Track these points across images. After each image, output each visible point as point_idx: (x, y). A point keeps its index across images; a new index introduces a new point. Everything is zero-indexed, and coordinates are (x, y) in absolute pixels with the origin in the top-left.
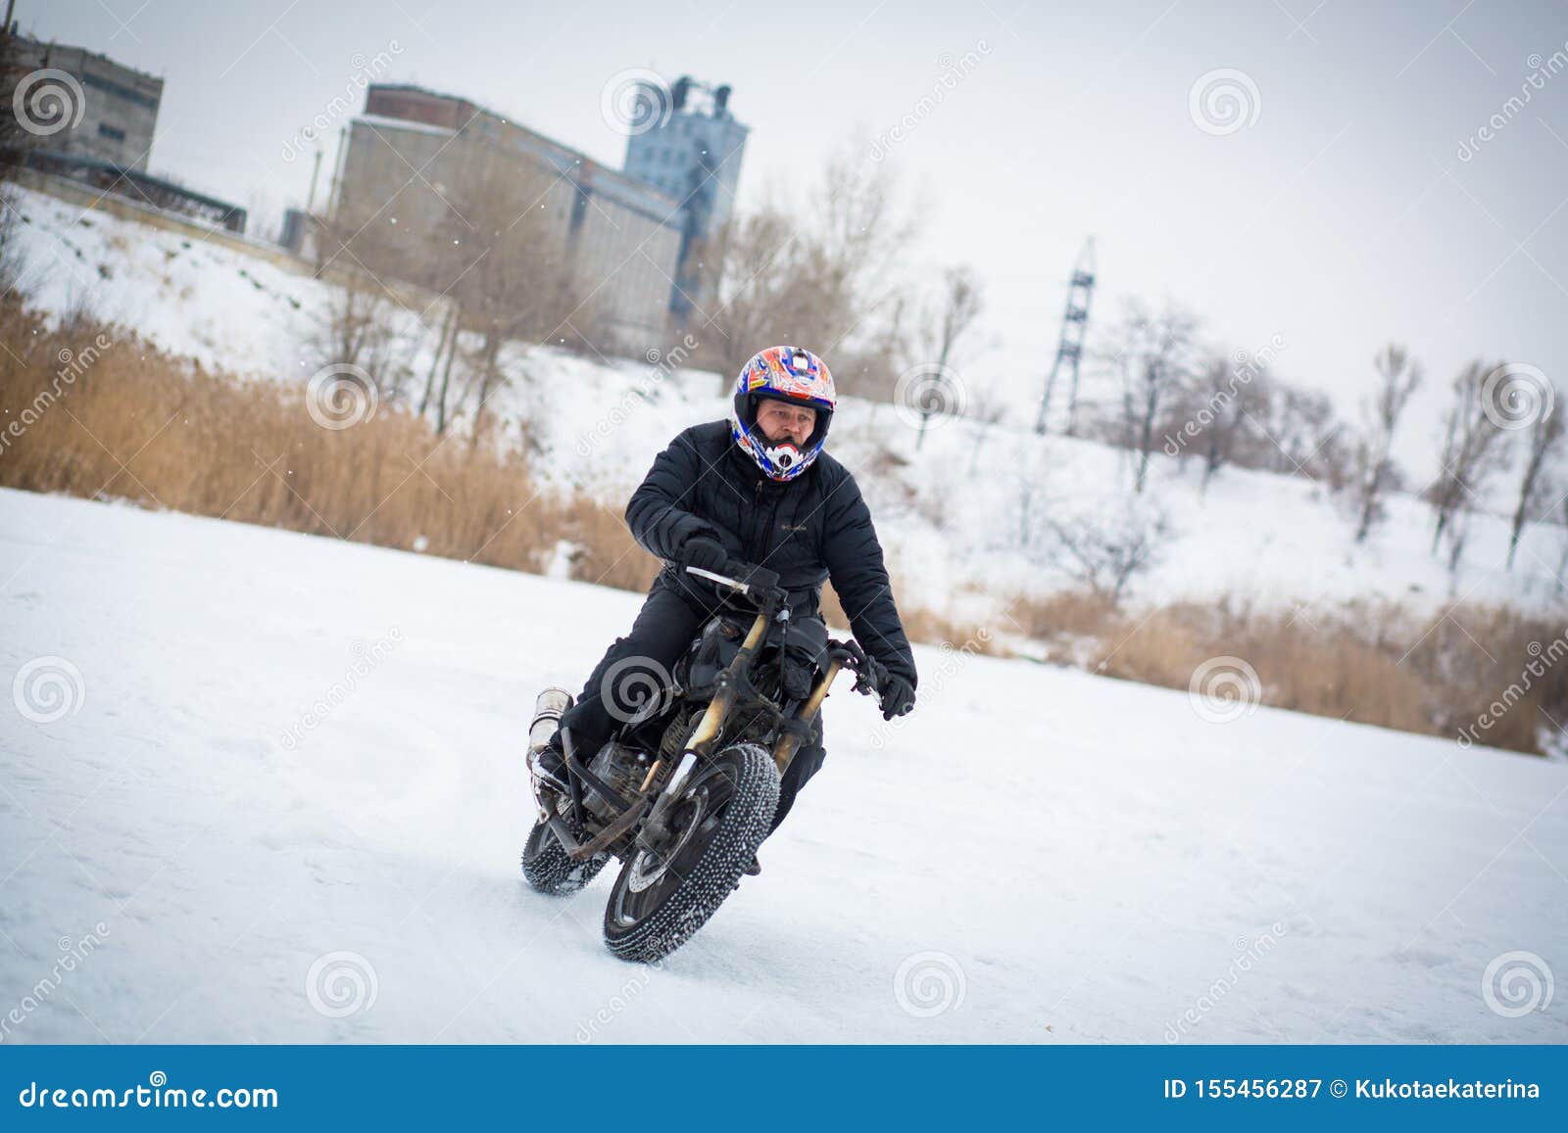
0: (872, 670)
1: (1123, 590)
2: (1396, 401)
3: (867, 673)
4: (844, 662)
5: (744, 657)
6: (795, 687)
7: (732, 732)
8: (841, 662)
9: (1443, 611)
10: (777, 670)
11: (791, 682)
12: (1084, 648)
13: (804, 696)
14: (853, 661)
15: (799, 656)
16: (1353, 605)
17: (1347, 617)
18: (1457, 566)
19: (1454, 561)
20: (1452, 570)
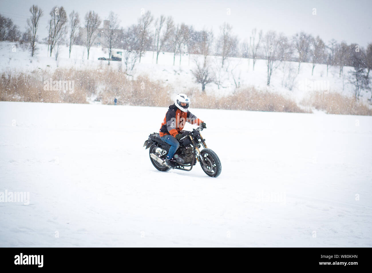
2: (36, 20)
16: (34, 72)
17: (33, 75)
18: (57, 59)
19: (56, 58)
20: (56, 60)
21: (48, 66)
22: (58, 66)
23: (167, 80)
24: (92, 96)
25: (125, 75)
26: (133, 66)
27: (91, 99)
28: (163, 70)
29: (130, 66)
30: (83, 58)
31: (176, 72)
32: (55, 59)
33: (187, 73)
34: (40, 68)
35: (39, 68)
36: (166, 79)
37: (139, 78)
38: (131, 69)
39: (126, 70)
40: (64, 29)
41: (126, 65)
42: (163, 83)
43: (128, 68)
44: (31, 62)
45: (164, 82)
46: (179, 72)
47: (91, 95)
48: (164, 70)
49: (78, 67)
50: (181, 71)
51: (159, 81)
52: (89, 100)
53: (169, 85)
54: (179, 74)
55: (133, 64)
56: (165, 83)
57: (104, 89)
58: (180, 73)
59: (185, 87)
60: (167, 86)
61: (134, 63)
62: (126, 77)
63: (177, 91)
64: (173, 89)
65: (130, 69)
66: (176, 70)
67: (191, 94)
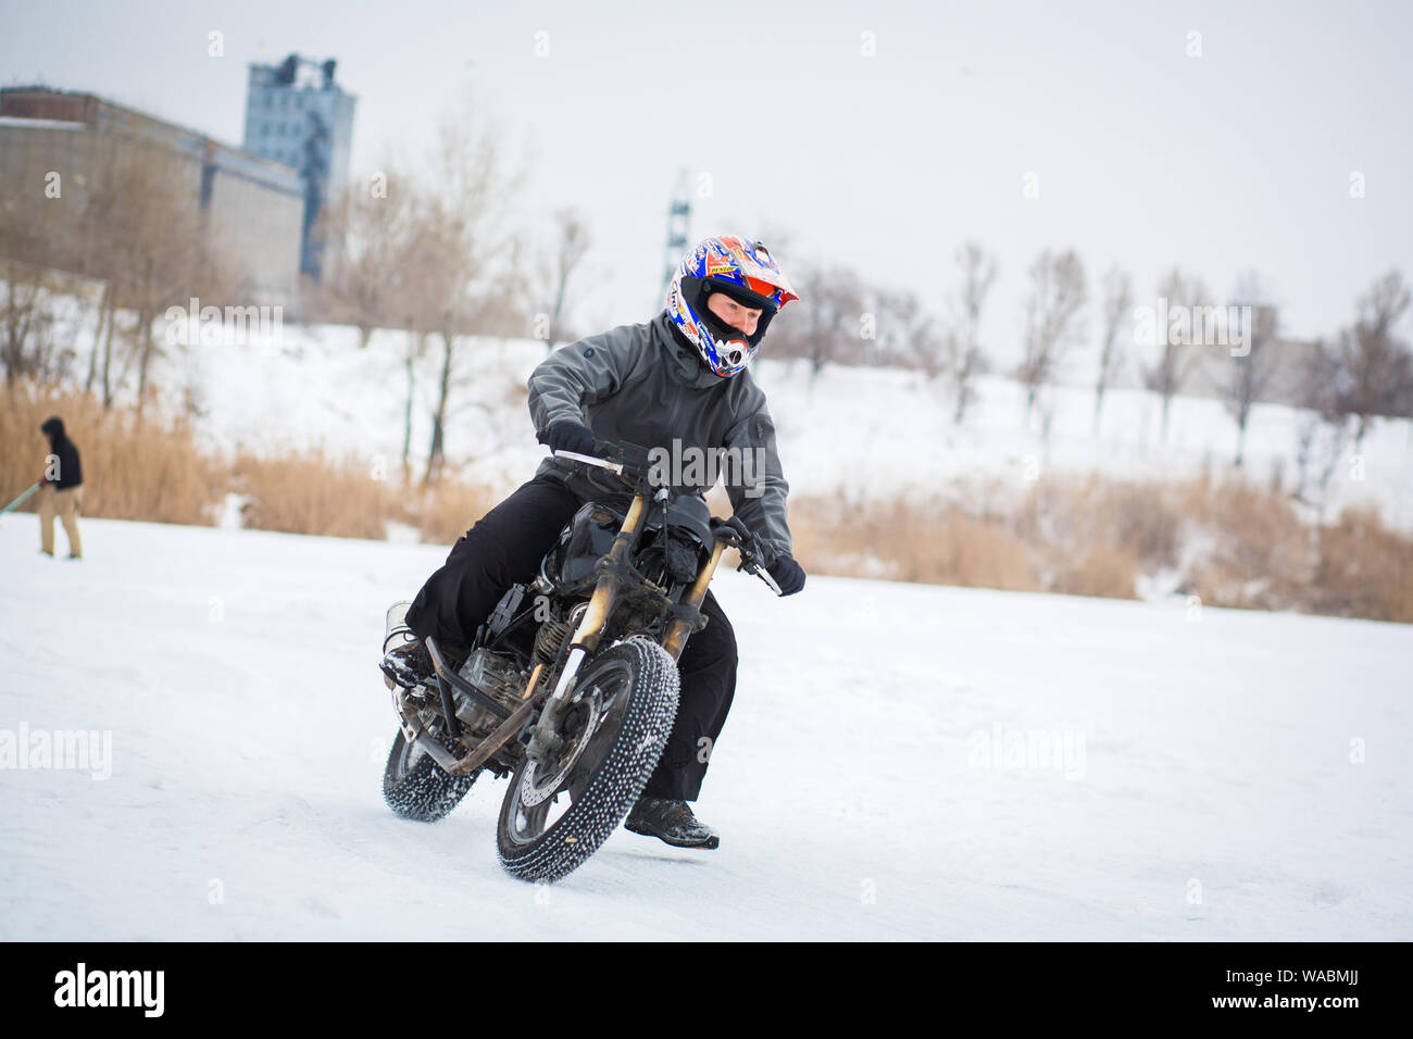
0: (757, 547)
3: (753, 550)
4: (728, 540)
5: (624, 542)
6: (682, 570)
7: (616, 625)
8: (725, 540)
10: (660, 553)
11: (677, 565)
13: (690, 579)
14: (737, 538)
15: (682, 535)
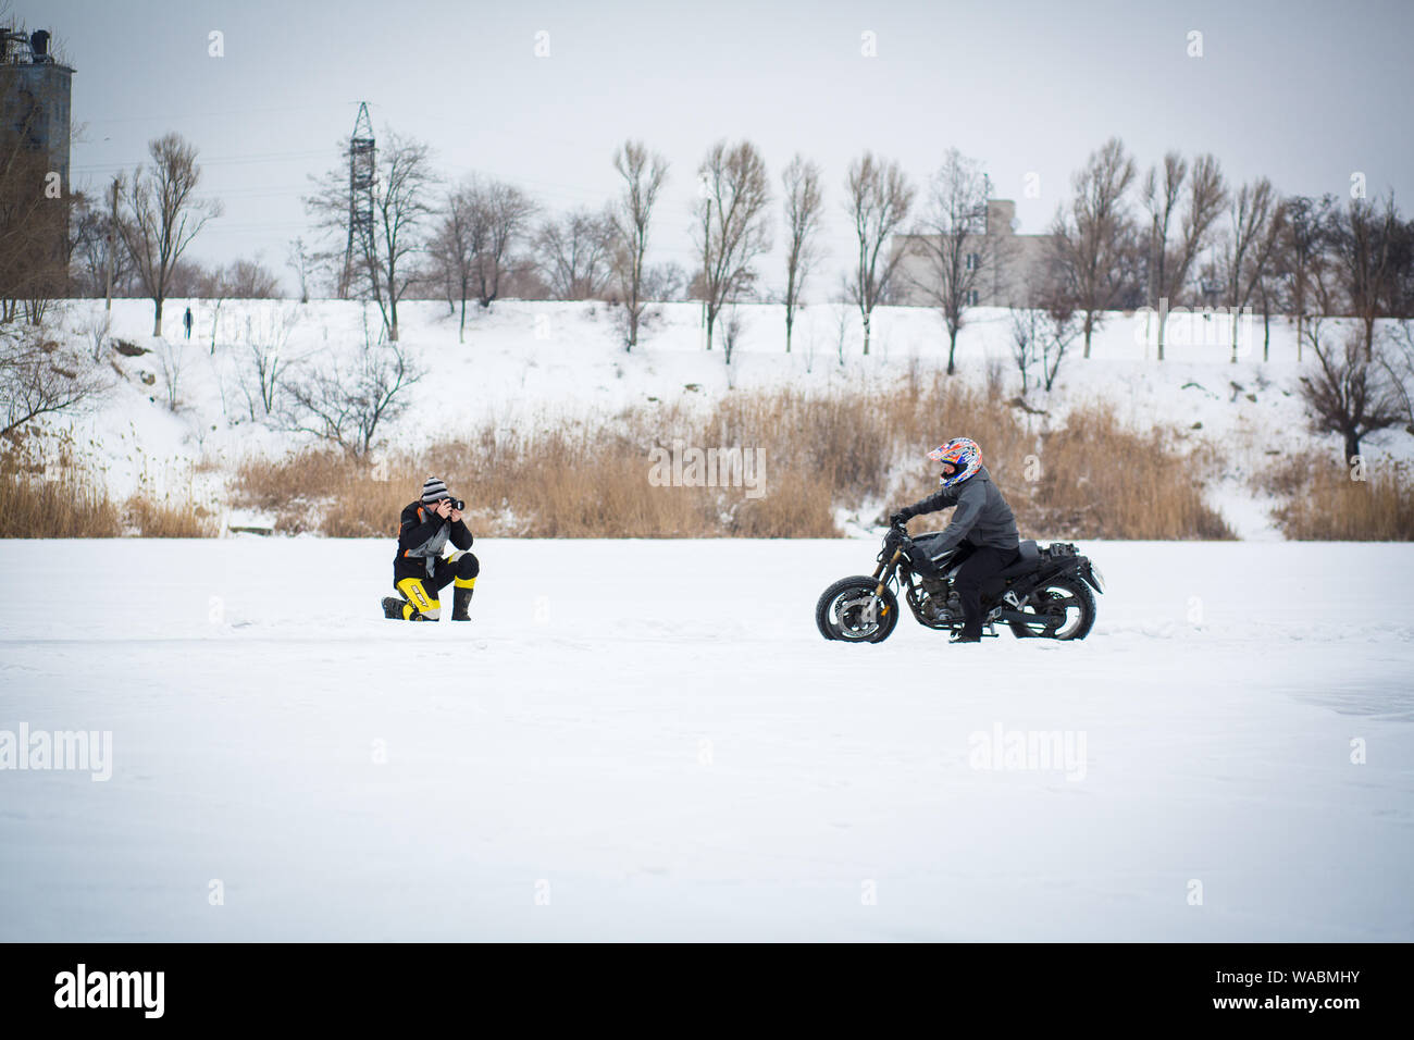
1: (373, 440)
2: (643, 201)
9: (724, 405)
12: (318, 510)
16: (626, 415)
17: (623, 429)
18: (732, 357)
19: (729, 353)
20: (728, 362)
21: (690, 387)
22: (731, 388)
23: (1198, 426)
24: (866, 504)
25: (1017, 412)
26: (1054, 371)
27: (857, 518)
28: (1186, 383)
29: (1037, 372)
30: (840, 351)
31: (1237, 387)
32: (724, 357)
33: (1287, 394)
34: (653, 396)
35: (651, 399)
36: (1193, 423)
37: (1072, 419)
38: (1044, 383)
39: (1024, 391)
40: (753, 236)
41: (1022, 368)
42: (1178, 437)
43: (1032, 383)
44: (620, 374)
45: (1184, 434)
46: (1250, 390)
47: (861, 500)
48: (1189, 385)
49: (819, 384)
50: (1262, 383)
51: (1158, 431)
52: (850, 521)
53: (1205, 447)
54: (1252, 398)
55: (1051, 362)
56: (1186, 437)
57: (921, 473)
58: (1259, 396)
59: (1277, 453)
60: (1195, 452)
61: (1059, 360)
62: (1019, 419)
63: (1238, 469)
64: (1221, 461)
65: (1039, 385)
66: (1239, 383)
67: (1298, 483)
